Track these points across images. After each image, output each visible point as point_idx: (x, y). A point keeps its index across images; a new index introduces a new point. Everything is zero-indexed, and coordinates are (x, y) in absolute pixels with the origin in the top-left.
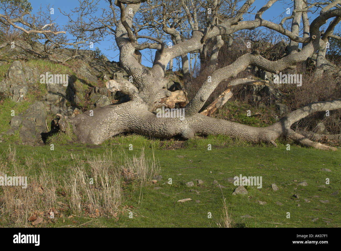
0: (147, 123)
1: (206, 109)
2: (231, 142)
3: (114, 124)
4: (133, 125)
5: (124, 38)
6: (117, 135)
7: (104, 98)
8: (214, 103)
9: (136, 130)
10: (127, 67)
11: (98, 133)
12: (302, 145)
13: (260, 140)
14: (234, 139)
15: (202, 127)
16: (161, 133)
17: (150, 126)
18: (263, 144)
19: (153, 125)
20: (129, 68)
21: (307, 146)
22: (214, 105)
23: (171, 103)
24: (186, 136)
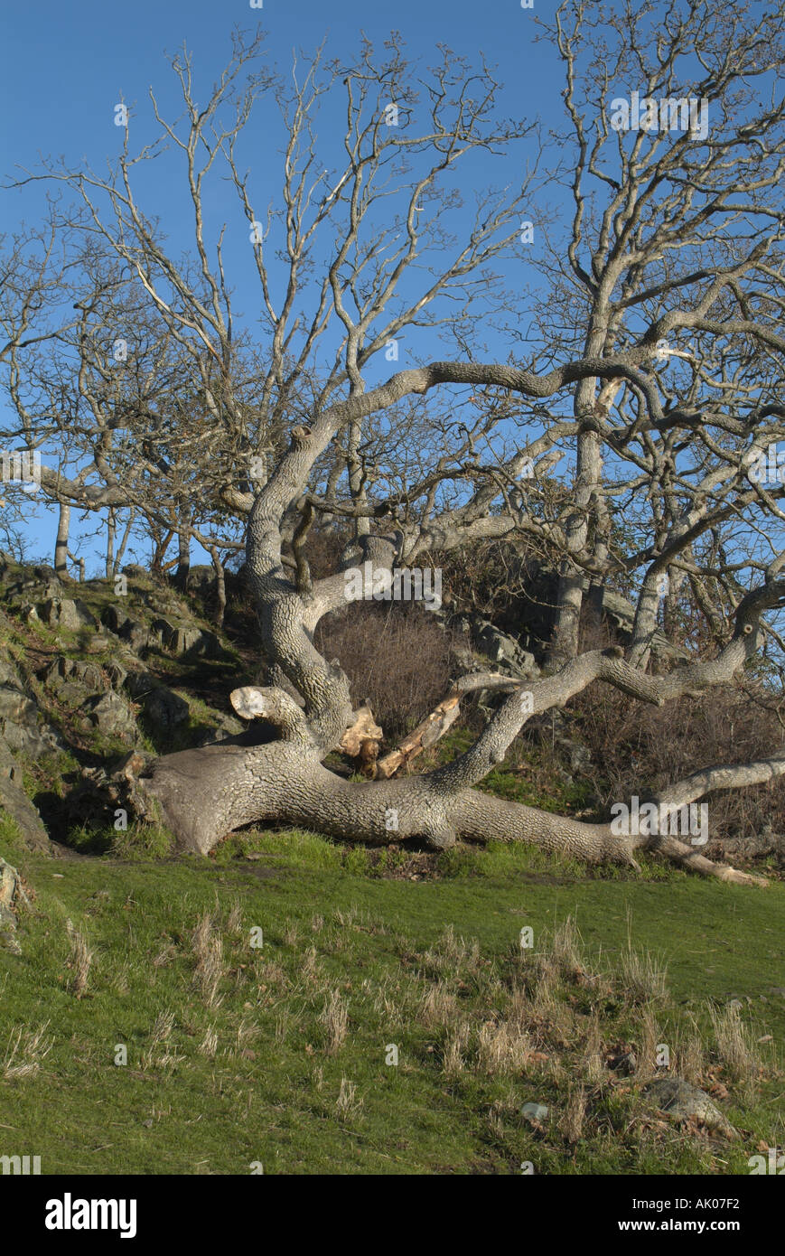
0: (337, 803)
1: (398, 748)
2: (544, 859)
3: (244, 801)
4: (295, 806)
5: (278, 580)
6: (246, 827)
7: (114, 699)
8: (417, 735)
9: (299, 818)
10: (291, 657)
11: (209, 822)
12: (691, 871)
13: (605, 857)
14: (549, 854)
15: (475, 822)
16: (373, 832)
17: (344, 812)
18: (612, 867)
19: (353, 811)
20: (297, 662)
21: (703, 874)
22: (418, 739)
23: (352, 742)
24: (438, 843)
